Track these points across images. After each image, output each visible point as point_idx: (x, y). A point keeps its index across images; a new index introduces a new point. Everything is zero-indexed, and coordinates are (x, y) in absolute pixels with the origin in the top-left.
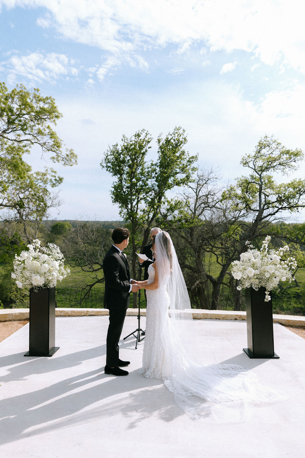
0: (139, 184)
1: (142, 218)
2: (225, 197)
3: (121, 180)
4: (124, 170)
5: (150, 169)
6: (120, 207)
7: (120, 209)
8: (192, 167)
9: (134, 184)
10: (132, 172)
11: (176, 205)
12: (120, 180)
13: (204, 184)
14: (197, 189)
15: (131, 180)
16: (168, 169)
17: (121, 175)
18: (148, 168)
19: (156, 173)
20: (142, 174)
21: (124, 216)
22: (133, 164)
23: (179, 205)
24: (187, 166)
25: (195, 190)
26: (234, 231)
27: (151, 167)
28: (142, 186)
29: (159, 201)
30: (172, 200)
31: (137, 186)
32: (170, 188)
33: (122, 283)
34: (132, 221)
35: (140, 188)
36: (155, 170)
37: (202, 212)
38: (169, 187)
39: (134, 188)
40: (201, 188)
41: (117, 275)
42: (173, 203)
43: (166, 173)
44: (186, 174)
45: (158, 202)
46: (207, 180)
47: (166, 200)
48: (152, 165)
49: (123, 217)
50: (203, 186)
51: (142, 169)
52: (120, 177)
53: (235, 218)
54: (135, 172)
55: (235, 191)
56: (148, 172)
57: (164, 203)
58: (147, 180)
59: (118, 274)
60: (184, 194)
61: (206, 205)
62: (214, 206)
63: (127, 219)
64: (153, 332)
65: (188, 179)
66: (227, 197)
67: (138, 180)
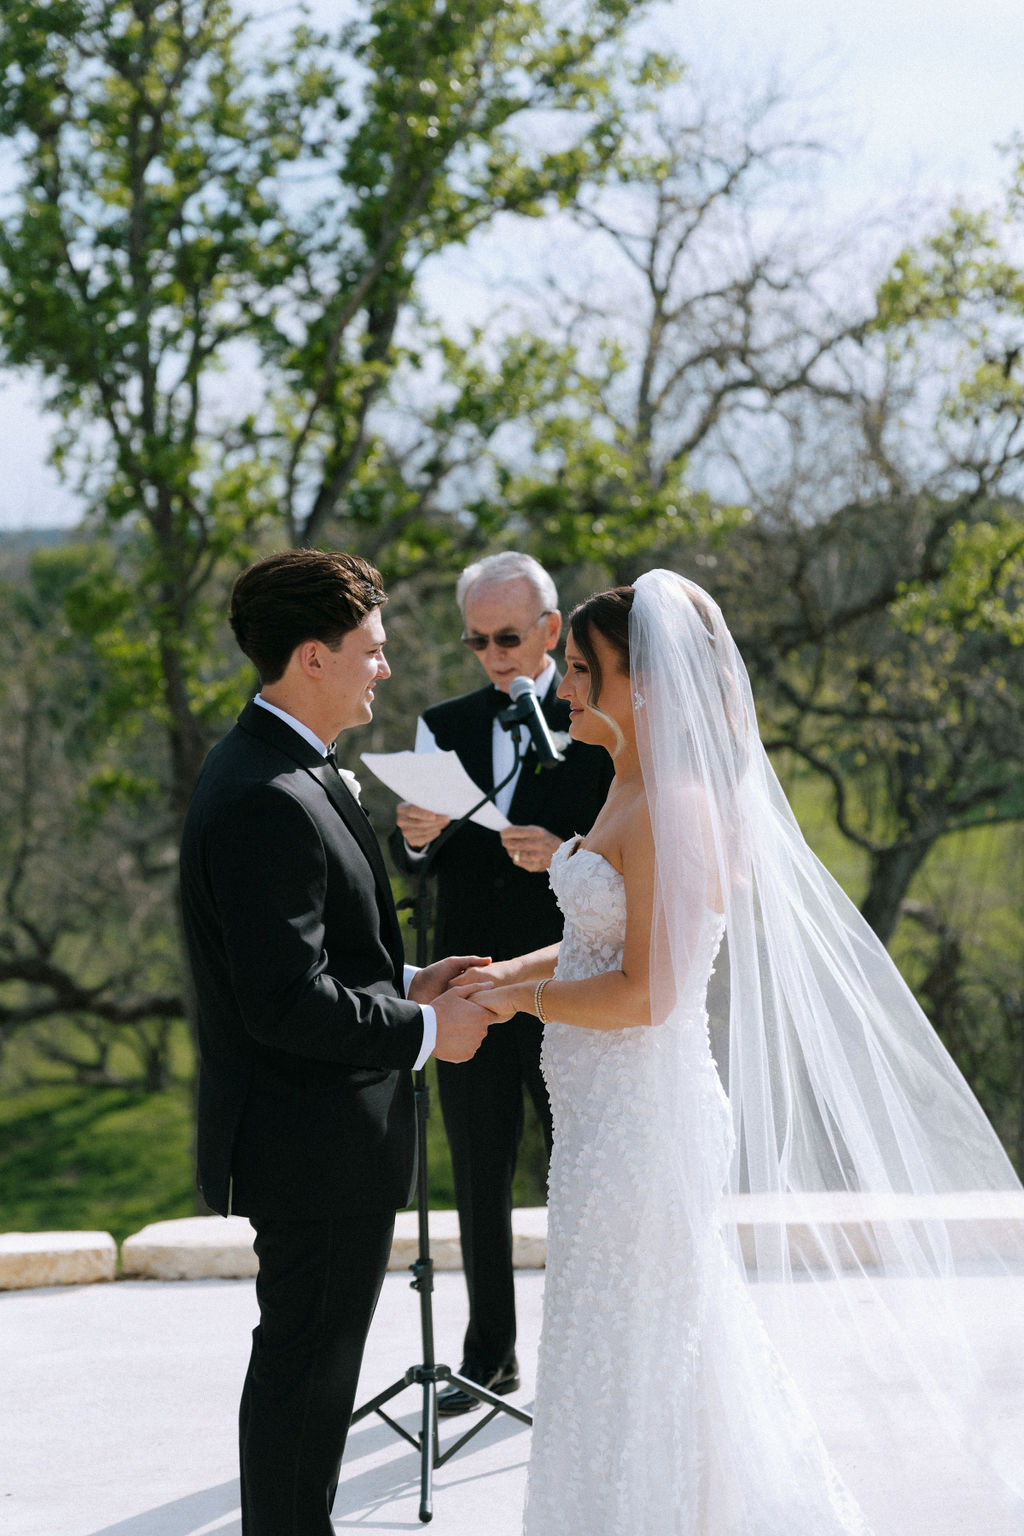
0: (202, 207)
1: (238, 494)
2: (911, 301)
3: (47, 180)
4: (71, 95)
5: (285, 81)
6: (53, 404)
7: (53, 422)
8: (636, 56)
9: (162, 205)
10: (142, 106)
11: (513, 372)
12: (40, 179)
13: (712, 196)
14: (655, 243)
15: (133, 176)
16: (447, 69)
17: (49, 133)
18: (271, 69)
19: (342, 113)
20: (221, 119)
21: (85, 478)
22: (149, 39)
23: (539, 378)
24: (590, 44)
25: (641, 250)
26: (995, 574)
27: (292, 63)
28: (226, 223)
29: (378, 347)
30: (477, 334)
31: (179, 223)
32: (459, 236)
33: (357, 1001)
34: (160, 519)
35: (216, 238)
36: (328, 88)
37: (703, 431)
38: (453, 229)
39: (163, 244)
40: (689, 230)
41: (315, 938)
42: (490, 360)
43: (428, 107)
44: (591, 107)
45: (369, 355)
46: (738, 159)
47: (434, 335)
48: (303, 39)
49: (80, 490)
50: (702, 208)
51: (220, 83)
52: (39, 153)
53: (980, 468)
54: (169, 104)
55: (988, 244)
56: (275, 104)
57: (415, 360)
58: (267, 168)
59: (321, 931)
60: (551, 282)
61: (740, 371)
62: (800, 381)
63: (116, 508)
64: (608, 1367)
65: (607, 154)
66: (927, 301)
67: (190, 173)
